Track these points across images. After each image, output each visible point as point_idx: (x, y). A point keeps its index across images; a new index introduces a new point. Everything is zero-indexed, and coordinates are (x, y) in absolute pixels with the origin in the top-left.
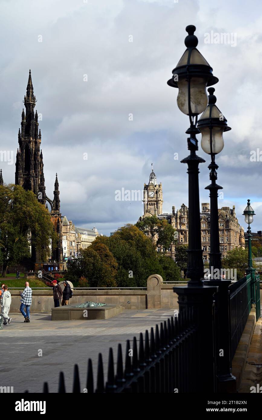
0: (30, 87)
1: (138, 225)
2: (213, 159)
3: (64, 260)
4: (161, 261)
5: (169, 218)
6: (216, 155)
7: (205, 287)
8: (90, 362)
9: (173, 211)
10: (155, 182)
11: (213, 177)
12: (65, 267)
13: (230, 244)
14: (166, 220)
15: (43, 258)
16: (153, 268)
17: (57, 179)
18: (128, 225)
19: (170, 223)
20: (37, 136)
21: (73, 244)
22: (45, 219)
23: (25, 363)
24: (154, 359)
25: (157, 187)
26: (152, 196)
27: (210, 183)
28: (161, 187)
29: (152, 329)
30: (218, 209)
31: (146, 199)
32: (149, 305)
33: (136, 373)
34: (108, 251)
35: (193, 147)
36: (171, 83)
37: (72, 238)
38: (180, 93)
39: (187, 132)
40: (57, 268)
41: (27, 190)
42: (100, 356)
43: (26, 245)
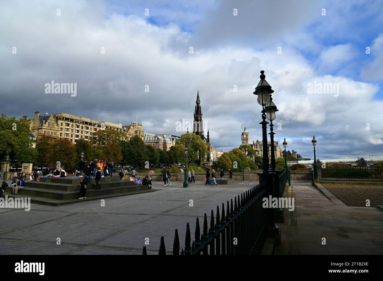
0: (198, 97)
1: (239, 148)
2: (271, 122)
3: (211, 161)
4: (249, 162)
5: (252, 145)
6: (272, 121)
7: (270, 173)
8: (228, 202)
9: (254, 143)
10: (246, 131)
11: (272, 129)
12: (212, 164)
13: (276, 156)
14: (250, 146)
15: (203, 160)
16: (246, 165)
17: (208, 131)
18: (236, 148)
19: (252, 147)
20: (201, 115)
21: (215, 155)
22: (204, 146)
23: (198, 200)
24: (251, 201)
25: (247, 133)
26: (245, 137)
27: (270, 132)
28: (249, 134)
29: (250, 189)
30: (274, 141)
31: (243, 138)
32: (245, 180)
33: (245, 207)
34: (228, 158)
35: (264, 118)
36: (255, 93)
37: (214, 153)
38: (259, 97)
39: (261, 112)
40: (208, 164)
41: (197, 135)
42: (232, 200)
43: (197, 155)
